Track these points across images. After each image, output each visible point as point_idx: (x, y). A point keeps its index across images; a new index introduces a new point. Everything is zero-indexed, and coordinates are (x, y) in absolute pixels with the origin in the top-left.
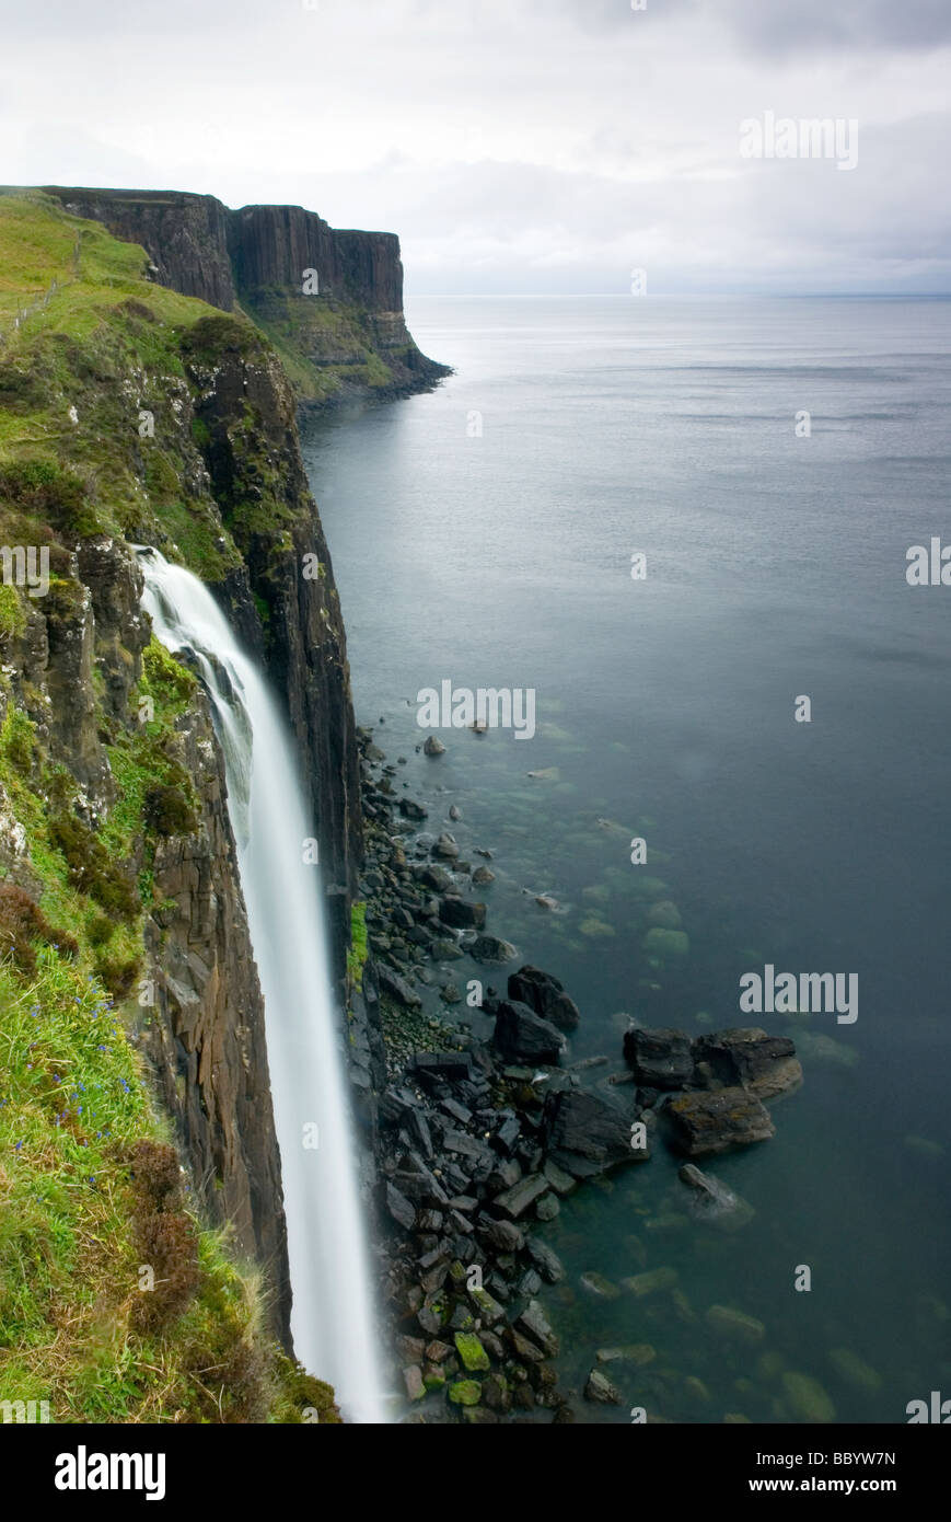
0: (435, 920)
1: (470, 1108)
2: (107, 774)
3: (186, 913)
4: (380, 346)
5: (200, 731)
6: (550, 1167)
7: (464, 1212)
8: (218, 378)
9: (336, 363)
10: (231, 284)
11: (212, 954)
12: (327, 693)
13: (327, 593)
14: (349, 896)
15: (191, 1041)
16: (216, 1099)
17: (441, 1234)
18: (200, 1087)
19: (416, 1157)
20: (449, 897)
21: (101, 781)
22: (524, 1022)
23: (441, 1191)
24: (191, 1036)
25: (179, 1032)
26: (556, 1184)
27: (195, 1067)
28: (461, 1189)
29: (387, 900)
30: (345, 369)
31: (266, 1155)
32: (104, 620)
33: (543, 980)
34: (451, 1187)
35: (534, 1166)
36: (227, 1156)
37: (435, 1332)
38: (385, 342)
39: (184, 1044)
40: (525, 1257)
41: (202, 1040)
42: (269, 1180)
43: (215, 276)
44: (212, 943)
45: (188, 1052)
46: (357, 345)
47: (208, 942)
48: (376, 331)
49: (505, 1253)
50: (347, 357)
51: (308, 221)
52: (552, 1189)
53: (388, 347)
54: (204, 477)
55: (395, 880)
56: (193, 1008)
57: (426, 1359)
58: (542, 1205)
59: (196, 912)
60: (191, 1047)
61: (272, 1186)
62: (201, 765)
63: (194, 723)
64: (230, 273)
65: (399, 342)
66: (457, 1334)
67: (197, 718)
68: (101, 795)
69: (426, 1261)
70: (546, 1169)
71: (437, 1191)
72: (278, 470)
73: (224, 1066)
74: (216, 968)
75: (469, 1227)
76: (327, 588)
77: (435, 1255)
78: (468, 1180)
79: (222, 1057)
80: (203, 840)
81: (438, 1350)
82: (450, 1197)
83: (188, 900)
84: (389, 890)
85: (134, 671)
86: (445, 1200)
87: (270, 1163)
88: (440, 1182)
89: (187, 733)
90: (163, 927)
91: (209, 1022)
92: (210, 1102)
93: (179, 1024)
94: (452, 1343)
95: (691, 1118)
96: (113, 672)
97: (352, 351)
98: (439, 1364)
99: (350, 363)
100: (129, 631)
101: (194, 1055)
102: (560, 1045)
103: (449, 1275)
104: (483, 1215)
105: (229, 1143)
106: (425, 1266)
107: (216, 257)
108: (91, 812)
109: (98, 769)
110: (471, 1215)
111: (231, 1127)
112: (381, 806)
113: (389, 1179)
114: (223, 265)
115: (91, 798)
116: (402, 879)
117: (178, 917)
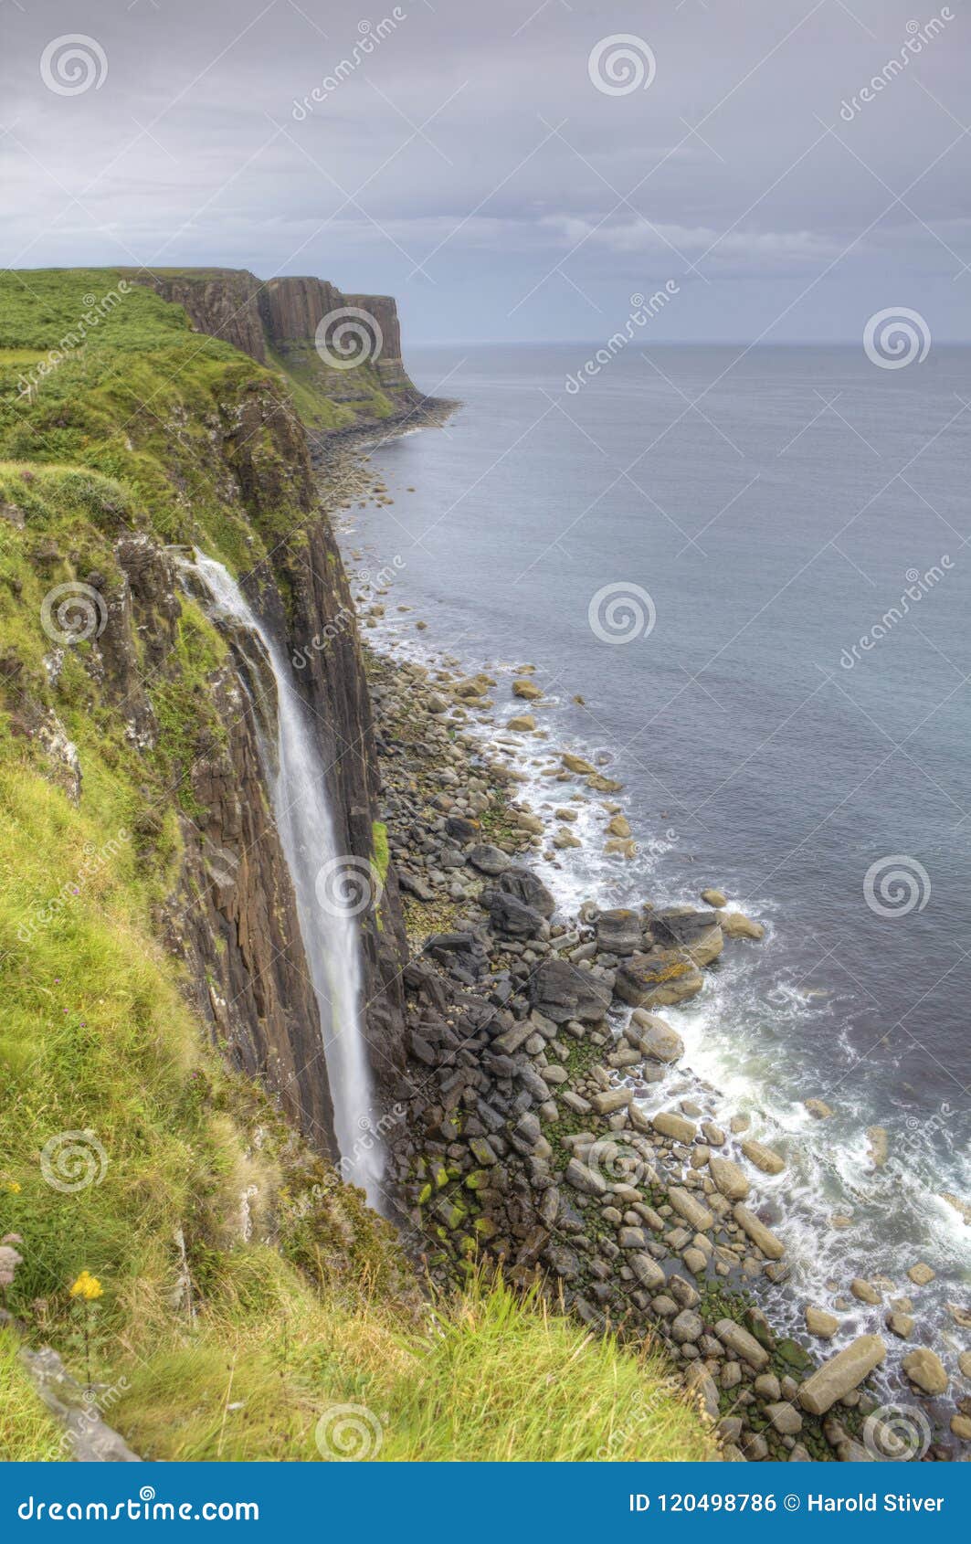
0: (443, 834)
1: (473, 975)
2: (150, 713)
3: (218, 817)
4: (384, 386)
5: (227, 682)
6: (535, 1014)
7: (472, 1052)
8: (243, 413)
9: (349, 400)
10: (263, 341)
11: (241, 849)
12: (341, 657)
13: (338, 579)
14: (369, 816)
15: (229, 914)
16: (254, 957)
17: (454, 1067)
18: (240, 947)
19: (432, 1011)
20: (451, 816)
21: (145, 719)
22: (512, 908)
23: (453, 1035)
24: (229, 909)
25: (219, 907)
26: (542, 1028)
27: (235, 933)
28: (468, 1034)
29: (404, 820)
30: (358, 405)
31: (305, 1004)
32: (143, 597)
33: (526, 876)
34: (461, 1033)
35: (523, 1014)
36: (266, 999)
37: (454, 1138)
38: (386, 382)
39: (225, 916)
40: (518, 1081)
41: (239, 914)
42: (309, 1023)
43: (249, 334)
44: (240, 841)
45: (229, 923)
46: (364, 386)
47: (237, 840)
48: (379, 374)
49: (503, 1078)
50: (357, 395)
51: (320, 287)
52: (537, 1031)
53: (388, 386)
54: (235, 491)
55: (409, 804)
56: (229, 888)
57: (448, 1157)
58: (530, 1043)
59: (225, 816)
60: (231, 918)
61: (311, 1027)
62: (230, 708)
63: (222, 676)
64: (261, 331)
65: (399, 381)
66: (471, 1140)
67: (225, 673)
68: (147, 729)
69: (444, 1087)
70: (533, 1017)
71: (450, 1036)
72: (293, 482)
73: (258, 933)
74: (245, 859)
75: (476, 1061)
76: (338, 574)
77: (452, 1081)
78: (474, 1027)
79: (256, 926)
80: (227, 762)
81: (456, 1150)
82: (460, 1040)
83: (219, 808)
84: (405, 812)
85: (171, 638)
86: (457, 1042)
87: (309, 1010)
88: (453, 1030)
89: (217, 684)
90: (202, 829)
91: (243, 899)
92: (249, 959)
93: (219, 900)
94: (468, 1146)
95: (639, 974)
96: (152, 637)
97: (362, 391)
98: (458, 1161)
99: (359, 400)
100: (164, 606)
101: (234, 924)
102: (541, 925)
103: (462, 1097)
104: (486, 1053)
105: (266, 990)
106: (444, 1090)
107: (250, 319)
108: (139, 742)
109: (143, 710)
110: (477, 1054)
111: (269, 979)
112: (396, 747)
113: (412, 1028)
114: (256, 326)
115: (138, 731)
116: (415, 803)
117: (212, 822)
